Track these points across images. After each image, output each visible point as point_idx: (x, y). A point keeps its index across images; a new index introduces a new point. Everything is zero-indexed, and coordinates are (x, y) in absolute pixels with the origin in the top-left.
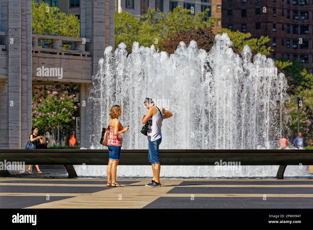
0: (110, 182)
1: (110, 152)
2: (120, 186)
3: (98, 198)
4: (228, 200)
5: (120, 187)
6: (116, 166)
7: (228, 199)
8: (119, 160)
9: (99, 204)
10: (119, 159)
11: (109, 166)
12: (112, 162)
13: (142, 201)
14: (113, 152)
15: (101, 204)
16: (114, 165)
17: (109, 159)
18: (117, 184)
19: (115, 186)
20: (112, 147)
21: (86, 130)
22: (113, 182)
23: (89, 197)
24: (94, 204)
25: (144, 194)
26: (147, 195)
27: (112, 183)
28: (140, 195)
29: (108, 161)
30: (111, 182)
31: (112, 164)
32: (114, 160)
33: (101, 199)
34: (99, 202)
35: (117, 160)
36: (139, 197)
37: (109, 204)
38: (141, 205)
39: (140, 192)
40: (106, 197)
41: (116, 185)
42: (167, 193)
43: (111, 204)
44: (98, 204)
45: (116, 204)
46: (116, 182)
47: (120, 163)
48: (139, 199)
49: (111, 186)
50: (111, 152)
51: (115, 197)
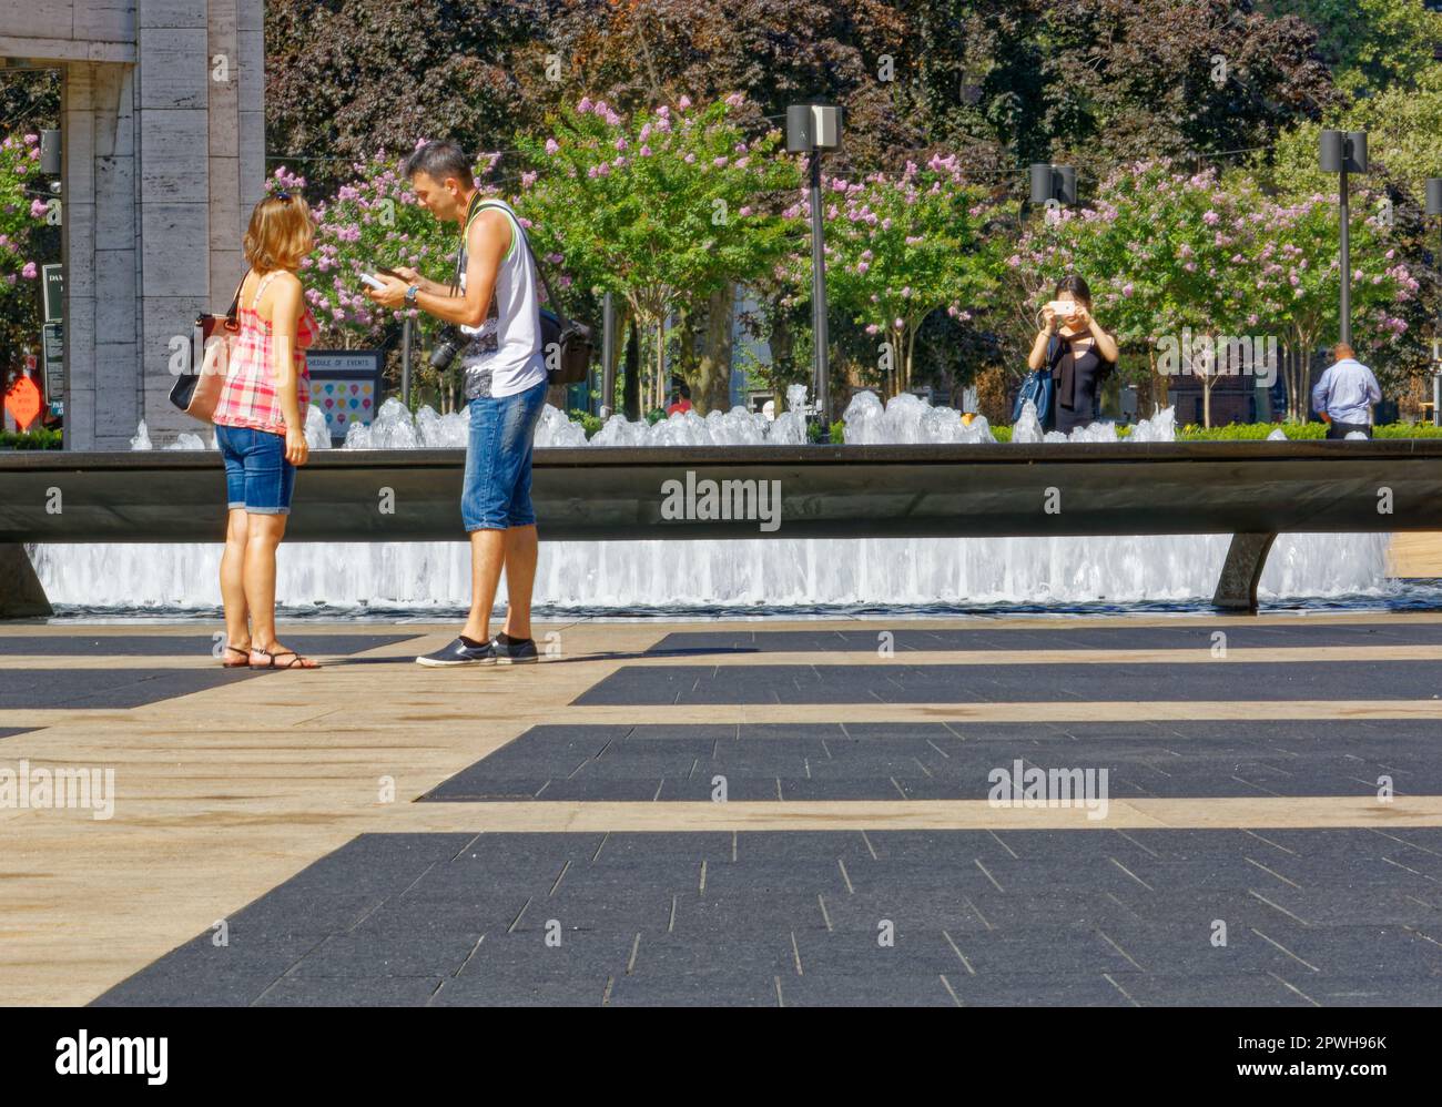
0: (243, 639)
1: (230, 464)
2: (297, 663)
3: (170, 738)
4: (934, 740)
5: (302, 667)
6: (274, 546)
7: (936, 736)
8: (288, 510)
9: (180, 772)
10: (285, 503)
11: (232, 546)
12: (249, 523)
13: (430, 753)
14: (251, 464)
15: (190, 772)
16: (259, 541)
17: (231, 505)
18: (283, 650)
19: (272, 667)
20: (242, 438)
21: (101, 337)
22: (260, 639)
23: (116, 733)
24: (150, 772)
25: (438, 710)
26: (460, 712)
27: (255, 645)
28: (419, 719)
29: (225, 517)
30: (249, 642)
31: (246, 540)
32: (260, 510)
33: (189, 741)
34: (173, 758)
35: (275, 510)
36: (413, 725)
37: (235, 771)
38: (422, 772)
39: (422, 699)
40: (217, 727)
41: (279, 661)
42: (576, 703)
43: (248, 771)
44: (167, 772)
45: (280, 771)
46: (276, 639)
47: (294, 531)
48: (409, 741)
49: (246, 663)
50: (236, 464)
51: (269, 727)
